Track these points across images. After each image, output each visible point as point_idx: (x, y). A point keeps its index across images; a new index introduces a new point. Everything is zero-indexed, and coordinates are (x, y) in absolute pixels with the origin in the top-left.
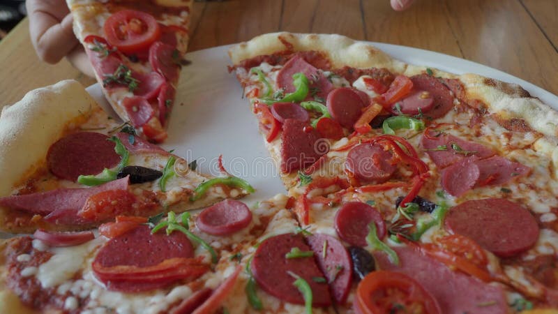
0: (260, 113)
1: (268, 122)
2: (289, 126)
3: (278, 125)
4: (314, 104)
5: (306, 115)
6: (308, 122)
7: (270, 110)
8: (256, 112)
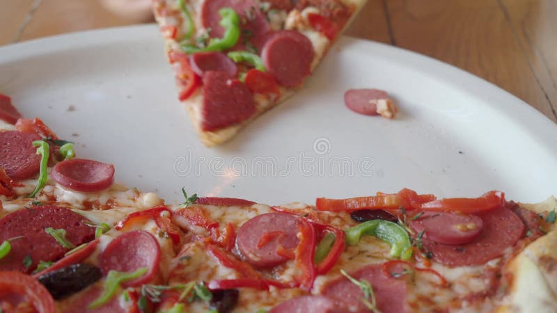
0: (177, 65)
1: (187, 77)
2: (212, 80)
3: (198, 81)
4: (246, 55)
5: (233, 69)
6: (237, 76)
7: (188, 61)
8: (172, 62)
